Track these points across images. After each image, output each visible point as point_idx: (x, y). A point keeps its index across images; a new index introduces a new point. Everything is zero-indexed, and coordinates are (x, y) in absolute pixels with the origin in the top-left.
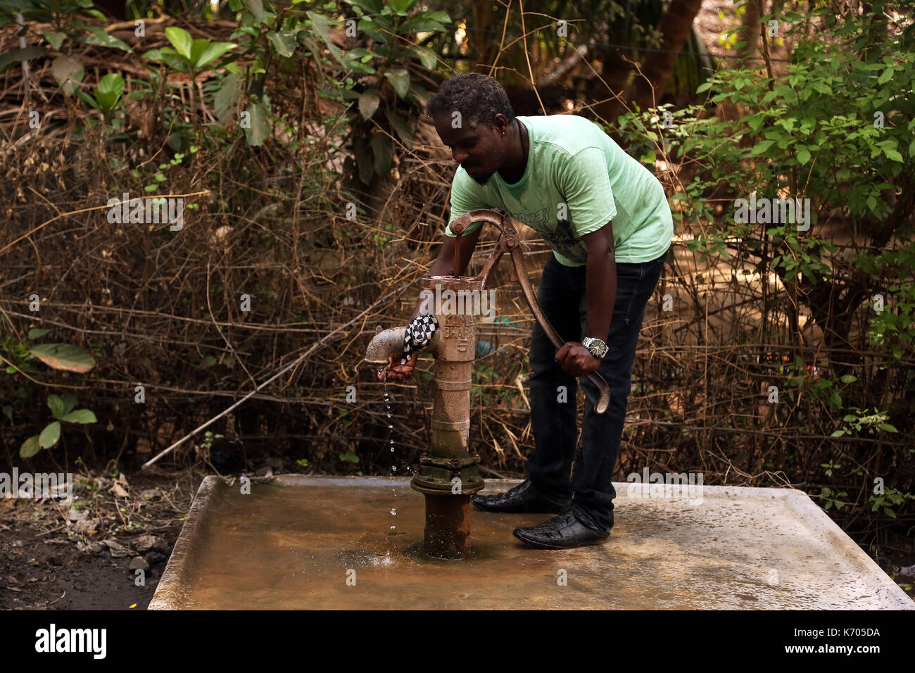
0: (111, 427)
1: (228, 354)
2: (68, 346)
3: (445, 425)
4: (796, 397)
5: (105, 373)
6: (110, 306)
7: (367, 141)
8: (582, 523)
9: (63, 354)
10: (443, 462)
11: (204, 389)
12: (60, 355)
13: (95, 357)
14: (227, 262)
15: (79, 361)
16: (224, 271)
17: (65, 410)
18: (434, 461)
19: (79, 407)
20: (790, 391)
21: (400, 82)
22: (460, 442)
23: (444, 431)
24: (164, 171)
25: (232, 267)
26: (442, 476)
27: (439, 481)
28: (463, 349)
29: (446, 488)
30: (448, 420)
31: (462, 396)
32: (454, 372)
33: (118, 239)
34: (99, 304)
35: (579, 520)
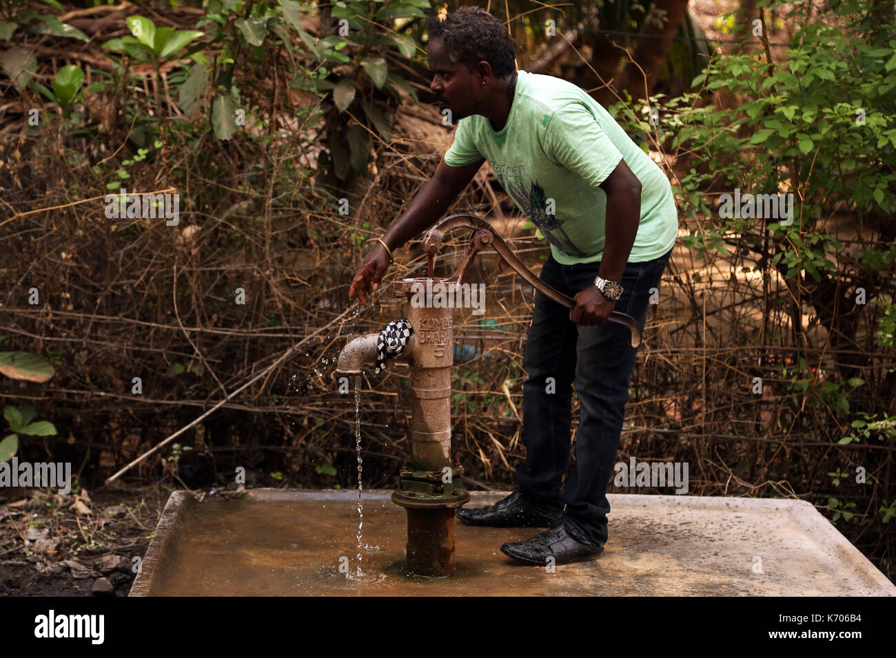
0: (72, 440)
1: (196, 360)
2: (26, 354)
3: (425, 436)
4: (800, 402)
5: (65, 382)
6: (71, 311)
7: (342, 134)
8: (574, 538)
9: (20, 363)
10: (424, 475)
11: (171, 398)
12: (17, 364)
13: (55, 366)
14: (194, 263)
15: (37, 369)
16: (191, 273)
17: (23, 422)
18: (416, 475)
19: (37, 419)
20: (794, 395)
21: (377, 71)
22: (441, 453)
23: (424, 442)
24: (127, 168)
25: (200, 269)
26: (424, 490)
27: (421, 496)
28: (440, 354)
29: (429, 502)
30: (428, 430)
31: (441, 404)
32: (431, 379)
33: (78, 240)
34: (58, 310)
35: (570, 535)
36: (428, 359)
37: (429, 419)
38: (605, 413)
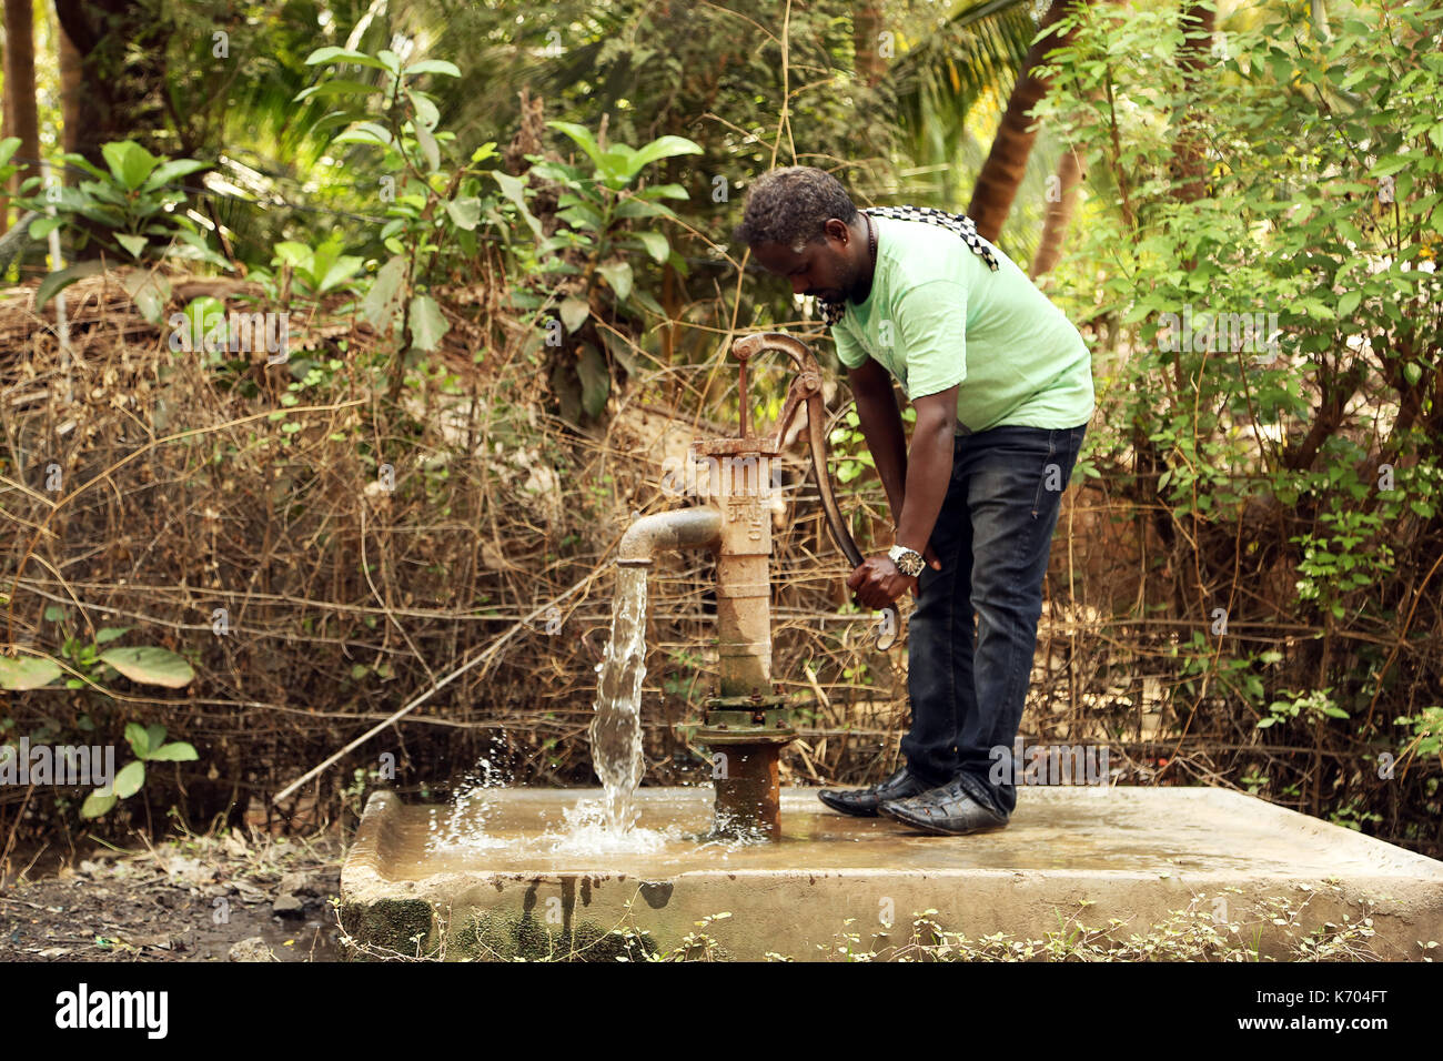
0: (214, 774)
1: (386, 656)
2: (154, 650)
3: (740, 648)
4: (1198, 688)
5: (206, 690)
6: (219, 589)
7: (571, 369)
8: (974, 799)
9: (148, 662)
10: (737, 702)
11: (350, 711)
12: (143, 663)
13: (195, 667)
14: (384, 521)
15: (171, 670)
16: (380, 533)
17: (151, 744)
18: (727, 702)
19: (169, 741)
20: (1188, 681)
21: (620, 278)
22: (759, 671)
23: (736, 656)
24: (296, 393)
25: (390, 529)
26: (739, 721)
27: (736, 728)
28: (756, 536)
29: (746, 734)
30: (741, 639)
31: (757, 604)
32: (745, 570)
33: (227, 496)
34: (199, 586)
35: (969, 795)
36: (737, 543)
37: (742, 625)
38: (1013, 627)
